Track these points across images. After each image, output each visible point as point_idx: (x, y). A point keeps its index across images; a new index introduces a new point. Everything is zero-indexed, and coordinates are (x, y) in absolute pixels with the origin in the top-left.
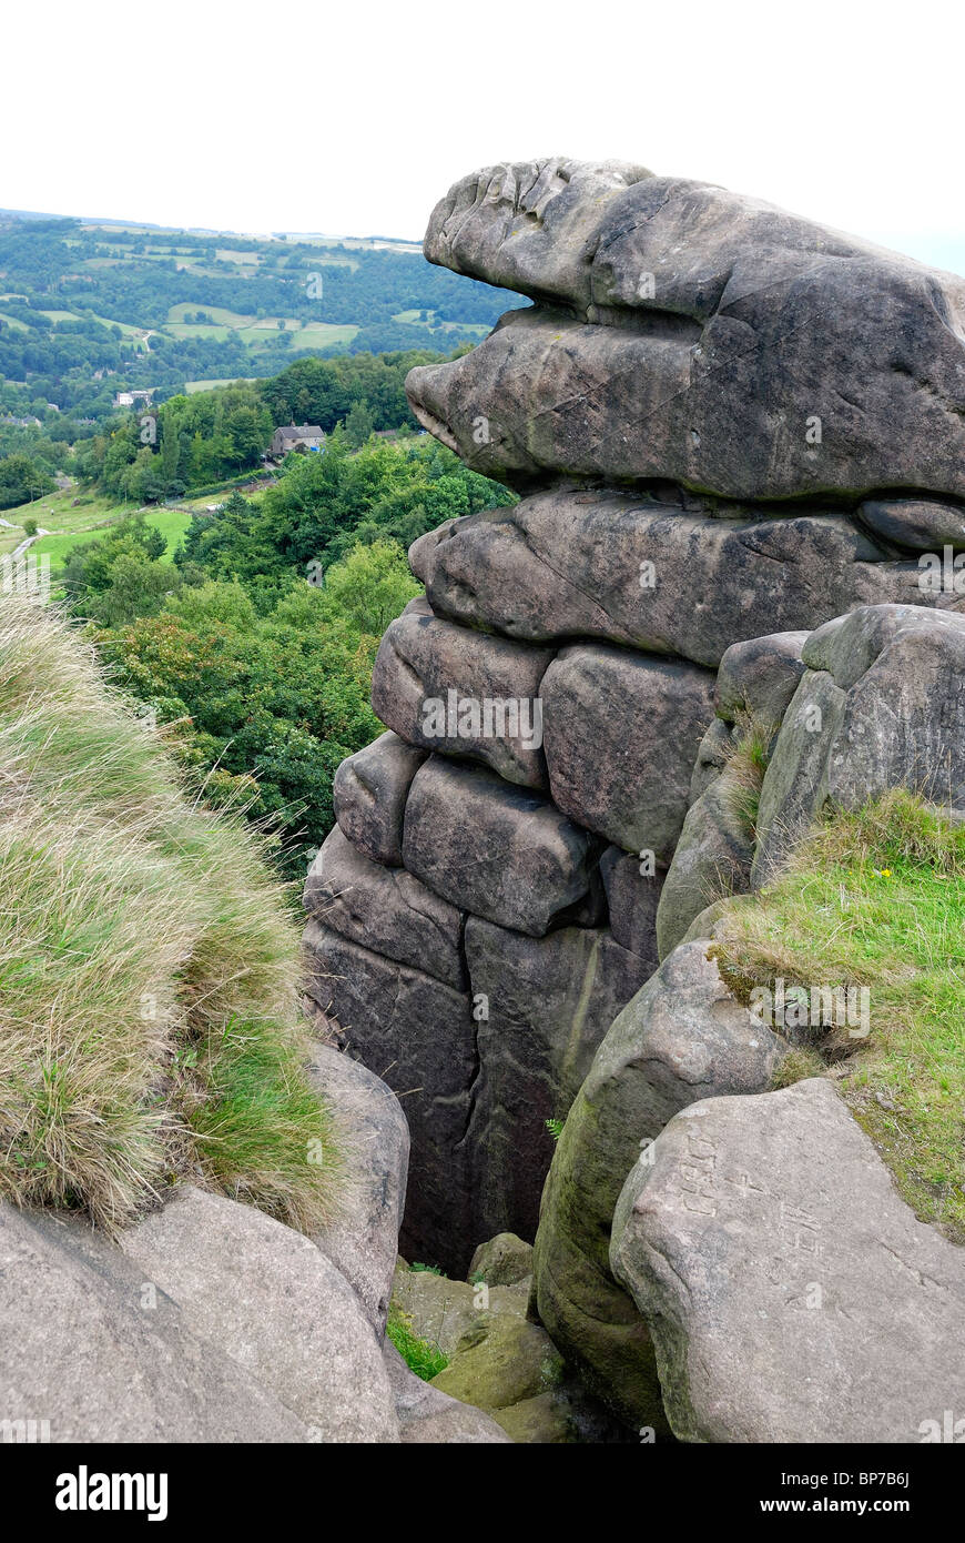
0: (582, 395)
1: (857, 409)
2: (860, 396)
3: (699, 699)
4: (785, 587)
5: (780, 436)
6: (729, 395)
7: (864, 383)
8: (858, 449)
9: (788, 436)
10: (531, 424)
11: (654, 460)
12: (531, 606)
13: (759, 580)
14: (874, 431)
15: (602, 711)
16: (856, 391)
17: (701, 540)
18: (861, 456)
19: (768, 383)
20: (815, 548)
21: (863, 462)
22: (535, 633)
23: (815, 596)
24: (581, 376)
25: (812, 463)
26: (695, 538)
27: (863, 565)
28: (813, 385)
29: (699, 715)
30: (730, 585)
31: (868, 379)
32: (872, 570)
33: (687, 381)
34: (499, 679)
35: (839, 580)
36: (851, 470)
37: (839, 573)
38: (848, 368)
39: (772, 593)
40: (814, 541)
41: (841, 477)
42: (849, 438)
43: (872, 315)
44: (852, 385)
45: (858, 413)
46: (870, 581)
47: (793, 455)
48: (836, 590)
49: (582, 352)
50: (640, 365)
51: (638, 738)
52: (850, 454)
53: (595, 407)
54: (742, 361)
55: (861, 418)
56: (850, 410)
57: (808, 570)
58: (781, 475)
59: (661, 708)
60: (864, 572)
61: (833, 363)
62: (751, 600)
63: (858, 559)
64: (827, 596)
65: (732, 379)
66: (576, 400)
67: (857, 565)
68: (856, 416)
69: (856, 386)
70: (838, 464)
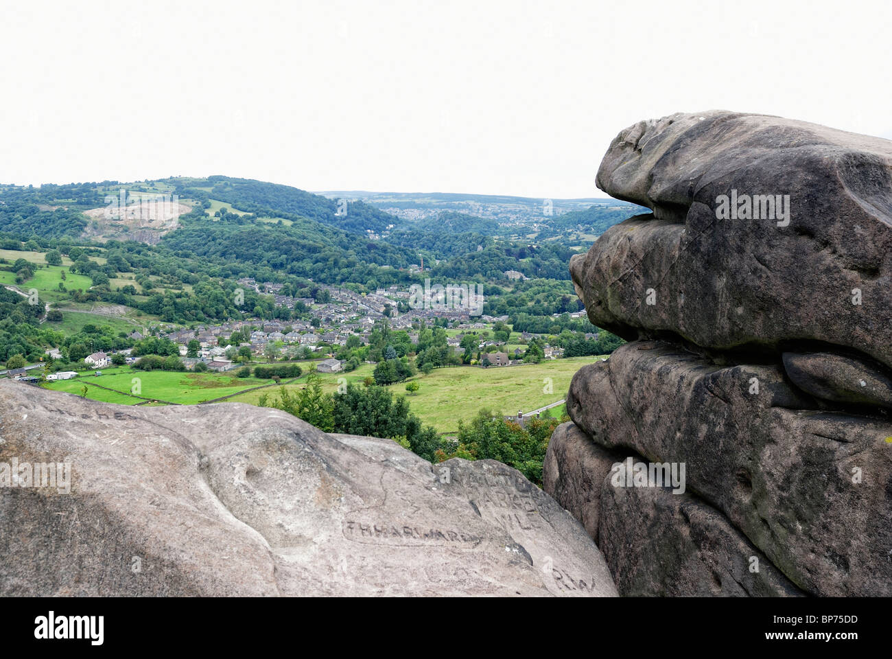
0: (632, 269)
1: (767, 270)
2: (768, 257)
3: (672, 512)
4: (725, 425)
5: (722, 294)
6: (697, 264)
7: (771, 247)
8: (766, 304)
9: (726, 294)
10: (608, 290)
11: (664, 316)
12: (603, 423)
13: (711, 416)
14: (779, 290)
15: (624, 509)
16: (765, 253)
17: (685, 381)
18: (769, 310)
19: (716, 252)
20: (741, 392)
21: (771, 316)
22: (605, 443)
23: (740, 435)
24: (632, 255)
25: (740, 317)
26: (681, 378)
27: (778, 410)
28: (741, 250)
29: (669, 525)
30: (694, 419)
31: (774, 242)
32: (786, 415)
33: (677, 254)
34: (588, 473)
35: (758, 421)
36: (764, 322)
37: (757, 416)
38: (762, 234)
39: (717, 429)
40: (740, 385)
41: (757, 330)
42: (758, 294)
43: (783, 188)
44: (763, 249)
45: (766, 273)
46: (782, 426)
47: (729, 310)
48: (754, 431)
49: (634, 237)
50: (657, 244)
51: (638, 535)
52: (761, 309)
53: (638, 277)
54: (704, 235)
55: (767, 277)
56: (761, 271)
57: (737, 412)
58: (723, 327)
59: (652, 513)
60: (778, 417)
61: (752, 231)
62: (704, 433)
63: (775, 405)
64: (748, 436)
65: (698, 250)
66: (629, 272)
67: (773, 410)
68: (764, 275)
69: (766, 249)
70: (755, 318)
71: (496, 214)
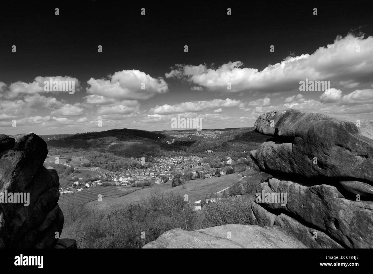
0: (275, 155)
1: (328, 156)
2: (328, 153)
4: (322, 203)
5: (312, 164)
6: (300, 154)
7: (328, 150)
8: (331, 167)
10: (267, 162)
11: (289, 169)
13: (315, 201)
14: (334, 162)
17: (301, 189)
21: (333, 170)
23: (329, 207)
24: (274, 151)
25: (320, 170)
26: (300, 188)
30: (309, 201)
33: (292, 151)
35: (335, 203)
36: (330, 172)
38: (324, 146)
39: (319, 204)
40: (326, 191)
41: (328, 174)
42: (327, 164)
46: (344, 204)
47: (316, 168)
49: (274, 147)
50: (283, 148)
53: (277, 158)
55: (329, 159)
56: (326, 157)
57: (326, 199)
60: (342, 201)
61: (320, 145)
62: (314, 206)
63: (340, 197)
64: (332, 207)
65: (300, 150)
71: (203, 135)
